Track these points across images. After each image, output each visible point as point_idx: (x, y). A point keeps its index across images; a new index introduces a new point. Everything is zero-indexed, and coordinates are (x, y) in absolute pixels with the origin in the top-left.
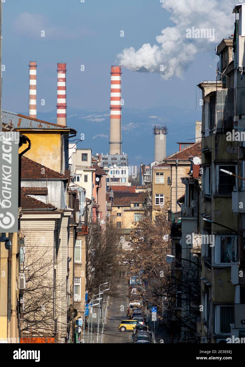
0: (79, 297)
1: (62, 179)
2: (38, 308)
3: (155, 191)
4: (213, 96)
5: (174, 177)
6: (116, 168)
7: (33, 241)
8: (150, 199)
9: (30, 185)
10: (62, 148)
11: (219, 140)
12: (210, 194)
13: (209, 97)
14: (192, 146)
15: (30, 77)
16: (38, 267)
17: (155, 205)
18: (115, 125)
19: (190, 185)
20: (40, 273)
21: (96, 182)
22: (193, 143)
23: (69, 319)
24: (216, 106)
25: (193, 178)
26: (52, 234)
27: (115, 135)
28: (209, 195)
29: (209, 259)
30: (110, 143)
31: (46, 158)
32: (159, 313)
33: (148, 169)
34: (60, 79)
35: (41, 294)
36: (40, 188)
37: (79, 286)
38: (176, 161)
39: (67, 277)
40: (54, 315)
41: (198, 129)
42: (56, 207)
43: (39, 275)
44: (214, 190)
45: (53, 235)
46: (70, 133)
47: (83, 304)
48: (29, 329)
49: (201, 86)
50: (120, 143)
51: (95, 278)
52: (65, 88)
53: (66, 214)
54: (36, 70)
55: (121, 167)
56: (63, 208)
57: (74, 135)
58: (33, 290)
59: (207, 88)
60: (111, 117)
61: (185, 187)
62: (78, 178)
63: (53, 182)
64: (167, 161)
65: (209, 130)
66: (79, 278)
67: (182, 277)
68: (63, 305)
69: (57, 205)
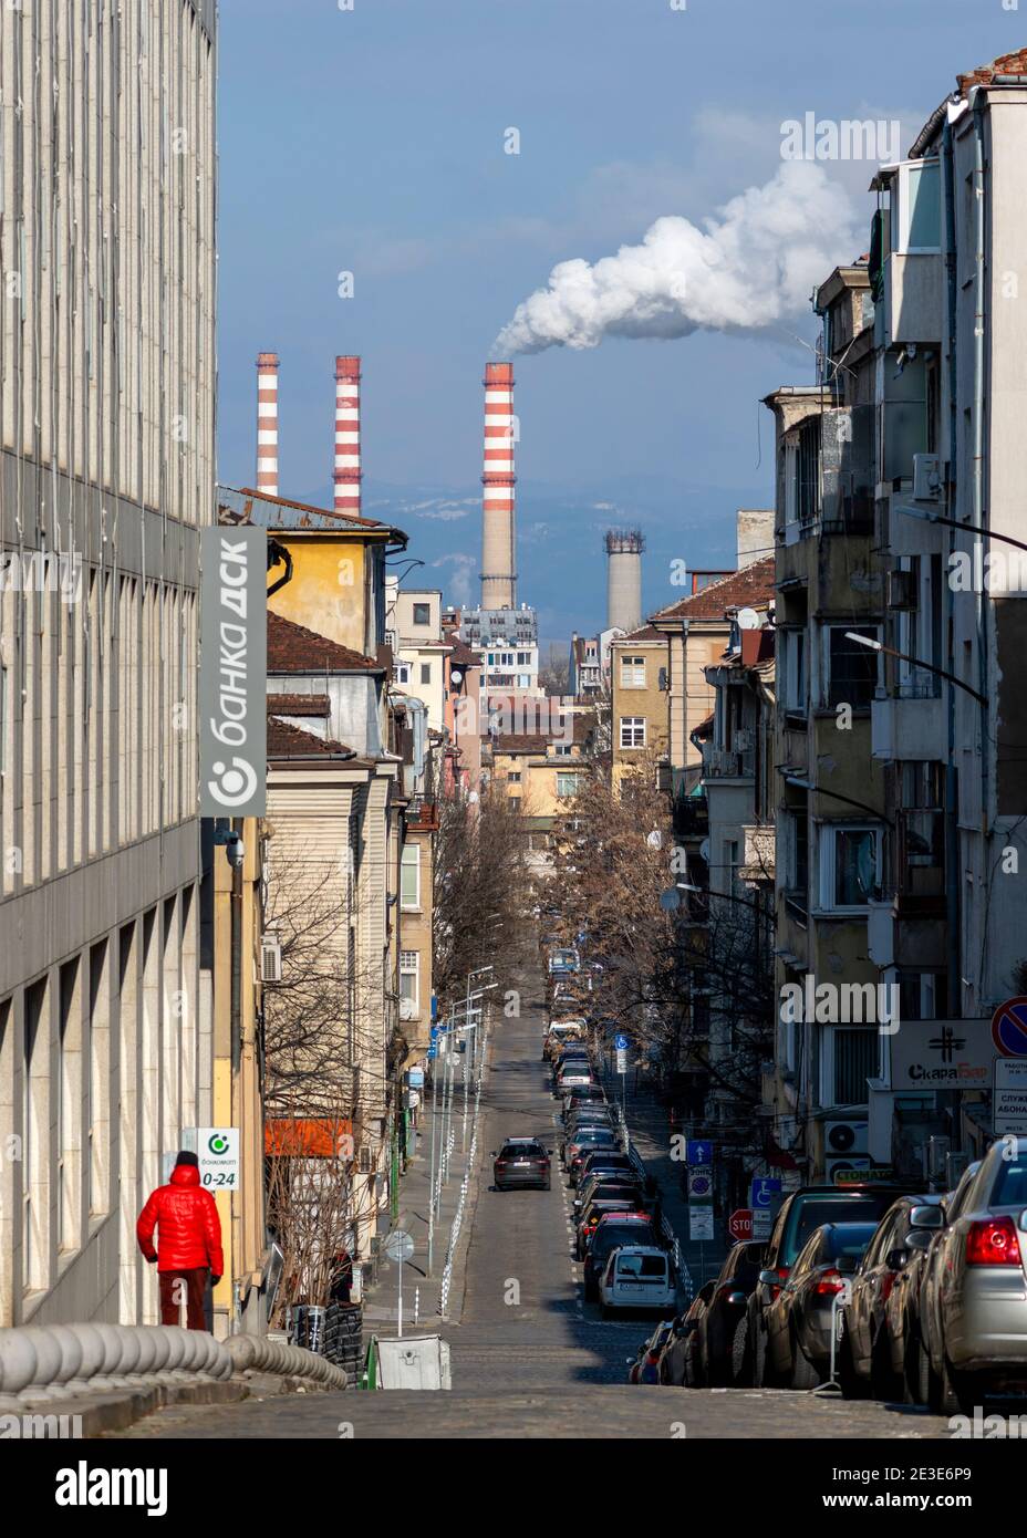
0: (415, 1006)
1: (371, 671)
2: (306, 1037)
3: (619, 710)
4: (811, 430)
5: (677, 668)
6: (501, 646)
7: (289, 848)
8: (603, 733)
9: (281, 687)
10: (367, 585)
11: (828, 555)
12: (801, 708)
13: (798, 432)
14: (728, 579)
15: (260, 396)
16: (306, 921)
17: (622, 747)
18: (498, 529)
19: (730, 687)
20: (308, 938)
21: (453, 684)
22: (732, 573)
23: (390, 1067)
24: (820, 456)
25: (742, 667)
26: (343, 826)
27: (498, 556)
28: (800, 713)
29: (802, 894)
30: (483, 579)
31: (322, 612)
32: (634, 1051)
33: (593, 650)
34: (344, 400)
35: (315, 998)
36: (308, 696)
37: (414, 975)
38: (682, 622)
39: (386, 949)
40: (350, 1055)
41: (744, 532)
42: (354, 750)
43: (307, 944)
44: (815, 697)
45: (347, 831)
46: (390, 542)
47: (425, 1026)
48: (279, 1095)
49: (771, 402)
50: (513, 579)
51: (456, 952)
52: (356, 426)
53: (382, 770)
54: (275, 377)
55: (519, 644)
56: (373, 754)
57: (401, 546)
58: (291, 986)
59: (789, 407)
60: (487, 505)
61: (714, 695)
62: (404, 672)
63: (344, 680)
64: (657, 622)
65: (799, 527)
66: (414, 953)
67: (715, 947)
68: (377, 1028)
69: (357, 744)
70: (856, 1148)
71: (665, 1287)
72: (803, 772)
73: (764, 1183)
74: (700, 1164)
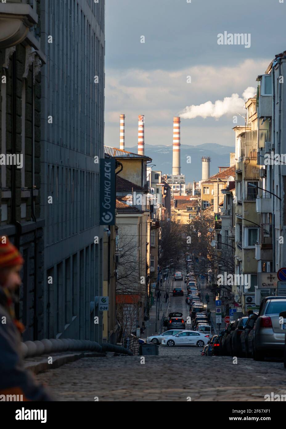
0: (154, 269)
3: (203, 199)
4: (243, 136)
5: (216, 190)
7: (124, 232)
10: (142, 170)
11: (247, 165)
12: (241, 200)
13: (240, 136)
14: (228, 169)
15: (120, 125)
16: (127, 248)
17: (204, 208)
19: (227, 195)
20: (128, 253)
21: (164, 193)
24: (245, 142)
25: (229, 190)
26: (136, 227)
29: (241, 243)
30: (172, 168)
31: (132, 177)
33: (198, 185)
34: (140, 125)
35: (129, 266)
37: (154, 261)
38: (217, 179)
41: (232, 158)
42: (139, 209)
44: (244, 198)
46: (148, 160)
47: (156, 273)
49: (235, 129)
50: (179, 168)
53: (145, 213)
58: (124, 264)
59: (239, 130)
60: (173, 150)
61: (224, 196)
64: (211, 179)
65: (241, 158)
66: (154, 256)
67: (222, 255)
70: (252, 302)
71: (210, 334)
72: (241, 215)
73: (232, 310)
74: (218, 305)
